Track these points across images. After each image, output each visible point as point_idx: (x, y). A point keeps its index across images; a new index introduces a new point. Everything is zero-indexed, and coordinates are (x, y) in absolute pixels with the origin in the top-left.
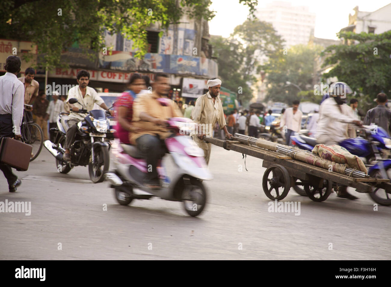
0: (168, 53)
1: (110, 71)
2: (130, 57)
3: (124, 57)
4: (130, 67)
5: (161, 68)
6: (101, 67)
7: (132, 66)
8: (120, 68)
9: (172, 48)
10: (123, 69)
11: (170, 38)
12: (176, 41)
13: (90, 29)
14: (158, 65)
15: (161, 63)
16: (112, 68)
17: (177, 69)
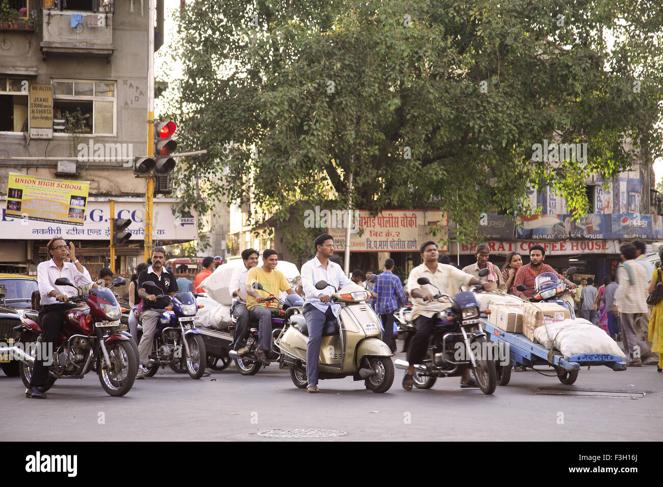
0: (607, 212)
1: (531, 241)
2: (558, 221)
3: (549, 222)
4: (559, 234)
5: (600, 232)
6: (520, 237)
7: (560, 232)
8: (545, 236)
9: (612, 205)
10: (549, 237)
11: (609, 193)
12: (617, 196)
13: (515, 188)
14: (596, 228)
15: (600, 226)
16: (534, 237)
17: (622, 233)
